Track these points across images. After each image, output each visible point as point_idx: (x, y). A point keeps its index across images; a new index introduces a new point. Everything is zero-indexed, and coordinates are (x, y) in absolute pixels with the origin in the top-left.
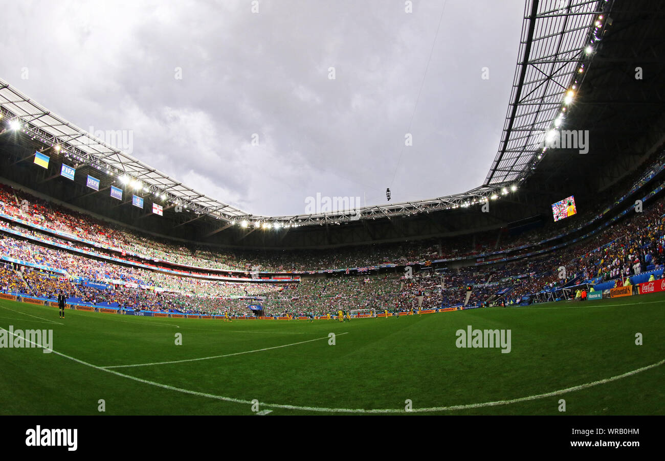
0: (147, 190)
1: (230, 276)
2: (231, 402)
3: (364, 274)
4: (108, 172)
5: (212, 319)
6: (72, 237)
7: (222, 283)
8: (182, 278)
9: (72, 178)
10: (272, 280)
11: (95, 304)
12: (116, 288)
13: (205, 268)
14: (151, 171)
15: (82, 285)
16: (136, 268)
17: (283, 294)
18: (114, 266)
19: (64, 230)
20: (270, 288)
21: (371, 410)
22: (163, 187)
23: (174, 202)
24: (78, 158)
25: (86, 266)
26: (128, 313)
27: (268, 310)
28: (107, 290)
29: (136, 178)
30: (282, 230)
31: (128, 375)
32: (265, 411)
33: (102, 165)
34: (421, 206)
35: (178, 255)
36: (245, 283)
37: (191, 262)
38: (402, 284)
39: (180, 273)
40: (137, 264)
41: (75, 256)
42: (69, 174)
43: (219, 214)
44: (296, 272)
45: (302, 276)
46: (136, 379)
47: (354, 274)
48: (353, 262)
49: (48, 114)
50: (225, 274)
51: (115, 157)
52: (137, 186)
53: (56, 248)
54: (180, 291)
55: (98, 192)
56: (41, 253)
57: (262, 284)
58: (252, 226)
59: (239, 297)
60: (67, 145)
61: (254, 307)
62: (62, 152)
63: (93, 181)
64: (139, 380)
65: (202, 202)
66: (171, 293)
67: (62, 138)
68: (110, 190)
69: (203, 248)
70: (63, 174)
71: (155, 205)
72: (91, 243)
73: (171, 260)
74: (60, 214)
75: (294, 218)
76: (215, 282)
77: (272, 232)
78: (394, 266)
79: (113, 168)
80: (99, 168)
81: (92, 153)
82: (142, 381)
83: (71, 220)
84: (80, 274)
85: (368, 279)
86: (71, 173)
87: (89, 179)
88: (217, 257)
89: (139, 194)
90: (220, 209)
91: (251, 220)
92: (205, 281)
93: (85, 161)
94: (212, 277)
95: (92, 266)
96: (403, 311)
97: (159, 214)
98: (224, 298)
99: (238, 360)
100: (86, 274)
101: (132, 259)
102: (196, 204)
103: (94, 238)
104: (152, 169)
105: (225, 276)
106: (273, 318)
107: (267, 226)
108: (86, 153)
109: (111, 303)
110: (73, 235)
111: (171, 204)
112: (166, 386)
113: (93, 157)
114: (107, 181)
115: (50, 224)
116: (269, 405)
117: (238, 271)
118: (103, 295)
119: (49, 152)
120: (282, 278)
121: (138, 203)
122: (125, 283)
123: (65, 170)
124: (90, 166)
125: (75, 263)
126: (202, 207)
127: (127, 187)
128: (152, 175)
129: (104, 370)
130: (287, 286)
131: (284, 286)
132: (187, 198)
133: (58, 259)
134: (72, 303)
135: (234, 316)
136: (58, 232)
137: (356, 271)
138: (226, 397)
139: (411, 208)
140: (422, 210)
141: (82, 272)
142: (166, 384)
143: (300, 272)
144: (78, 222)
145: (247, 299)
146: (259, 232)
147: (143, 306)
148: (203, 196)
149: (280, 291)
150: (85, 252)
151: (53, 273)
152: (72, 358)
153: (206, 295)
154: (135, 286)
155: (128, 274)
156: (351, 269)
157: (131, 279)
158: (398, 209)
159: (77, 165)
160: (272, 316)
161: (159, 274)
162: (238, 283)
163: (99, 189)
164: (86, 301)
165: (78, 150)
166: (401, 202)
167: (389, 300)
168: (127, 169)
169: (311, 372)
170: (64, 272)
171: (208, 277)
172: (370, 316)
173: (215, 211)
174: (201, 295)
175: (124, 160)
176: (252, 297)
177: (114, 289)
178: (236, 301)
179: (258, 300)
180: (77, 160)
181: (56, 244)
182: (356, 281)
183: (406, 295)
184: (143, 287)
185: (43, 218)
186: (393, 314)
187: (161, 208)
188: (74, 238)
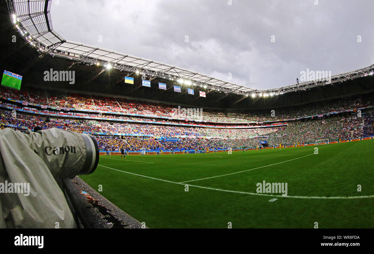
0: (195, 85)
1: (248, 126)
2: (254, 195)
3: (321, 119)
4: (170, 79)
5: (239, 151)
6: (154, 117)
7: (244, 130)
8: (221, 130)
9: (150, 86)
10: (272, 126)
11: (171, 150)
12: (183, 140)
13: (234, 122)
14: (195, 74)
15: (163, 141)
16: (194, 127)
17: (278, 133)
18: (181, 128)
19: (149, 114)
20: (271, 131)
21: (330, 197)
22: (204, 81)
23: (212, 88)
24: (151, 75)
25: (164, 130)
26: (191, 152)
27: (270, 143)
28: (178, 142)
29: (187, 79)
30: (275, 97)
31: (195, 185)
32: (273, 199)
33: (166, 76)
34: (348, 76)
35: (218, 117)
36: (257, 129)
37: (226, 120)
38: (342, 123)
39: (219, 127)
40: (194, 125)
41: (158, 126)
42: (147, 84)
43: (238, 91)
44: (285, 120)
45: (288, 122)
46: (200, 187)
47: (316, 119)
48: (315, 112)
49: (127, 56)
50: (245, 125)
51: (172, 70)
52: (188, 83)
53: (146, 124)
54: (220, 137)
55: (166, 90)
56: (137, 128)
57: (266, 129)
58: (258, 96)
59: (254, 137)
60: (142, 69)
61: (262, 142)
62: (141, 74)
63: (162, 85)
64: (202, 187)
65: (227, 86)
66: (215, 138)
67: (138, 67)
68: (173, 88)
69: (232, 112)
70: (143, 85)
71: (201, 92)
72: (166, 118)
73: (214, 121)
74: (145, 106)
75: (280, 89)
76: (240, 130)
77: (269, 98)
78: (337, 113)
79: (173, 76)
80: (164, 78)
81: (158, 70)
82: (203, 187)
83: (152, 108)
84: (161, 135)
85: (324, 121)
86: (148, 84)
87: (159, 85)
88: (240, 116)
89: (191, 88)
90: (238, 89)
91: (257, 93)
92: (234, 130)
93: (155, 76)
94: (238, 127)
95: (169, 130)
96: (343, 140)
97: (204, 96)
98: (245, 139)
99: (256, 172)
100: (165, 135)
101: (191, 123)
102: (224, 88)
103: (167, 115)
104: (196, 72)
105: (245, 126)
106: (273, 147)
107: (266, 95)
108: (155, 72)
109: (181, 148)
110: (155, 115)
111: (210, 90)
112: (217, 189)
113: (160, 73)
114: (170, 84)
115: (140, 112)
116: (276, 196)
117: (253, 122)
118: (176, 144)
119: (132, 75)
120: (277, 124)
121: (191, 92)
122: (188, 137)
123: (144, 83)
124: (159, 78)
125: (158, 130)
126: (228, 89)
127: (182, 85)
128: (196, 76)
129: (181, 184)
130: (280, 129)
131: (279, 129)
132: (219, 85)
133: (148, 129)
134: (158, 152)
135: (252, 148)
136: (146, 115)
137: (317, 117)
138: (252, 193)
139: (343, 77)
140: (349, 78)
141: (163, 134)
142: (217, 188)
143: (286, 120)
144: (157, 108)
145: (258, 138)
146: (262, 99)
147: (200, 148)
148: (228, 83)
149: (277, 132)
150: (163, 123)
151: (145, 137)
152: (161, 180)
153: (235, 137)
154: (195, 137)
155: (189, 131)
156: (314, 116)
157: (191, 134)
158: (336, 79)
159: (151, 78)
160: (273, 146)
161: (208, 129)
162: (253, 129)
163: (167, 88)
164: (166, 149)
165: (150, 71)
166: (336, 75)
167: (335, 133)
168: (181, 75)
169: (297, 177)
170: (152, 135)
171: (236, 127)
172: (326, 143)
173: (236, 90)
174: (233, 138)
175: (178, 71)
176: (261, 137)
177: (182, 140)
178: (252, 139)
179: (265, 138)
180: (150, 76)
181: (145, 122)
182: (318, 123)
183: (344, 130)
184: (199, 137)
185: (136, 109)
186: (338, 142)
187: (204, 93)
188: (155, 117)
